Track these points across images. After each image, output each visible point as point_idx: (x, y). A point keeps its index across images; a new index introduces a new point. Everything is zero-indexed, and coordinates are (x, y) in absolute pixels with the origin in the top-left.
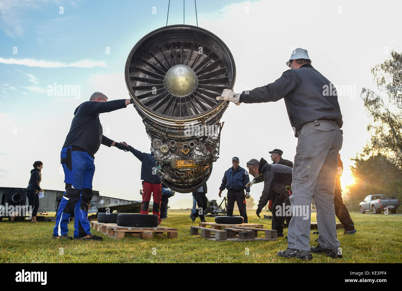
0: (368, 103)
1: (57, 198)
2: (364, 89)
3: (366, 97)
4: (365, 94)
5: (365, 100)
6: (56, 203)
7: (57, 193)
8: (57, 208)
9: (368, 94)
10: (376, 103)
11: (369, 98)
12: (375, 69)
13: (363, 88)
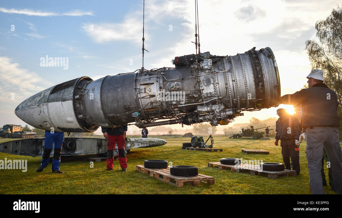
0: (312, 53)
1: (98, 144)
2: (310, 42)
3: (310, 48)
4: (310, 46)
5: (310, 50)
6: (97, 148)
7: (97, 140)
8: (98, 151)
9: (312, 46)
10: (319, 52)
11: (313, 49)
12: (319, 25)
13: (308, 41)
